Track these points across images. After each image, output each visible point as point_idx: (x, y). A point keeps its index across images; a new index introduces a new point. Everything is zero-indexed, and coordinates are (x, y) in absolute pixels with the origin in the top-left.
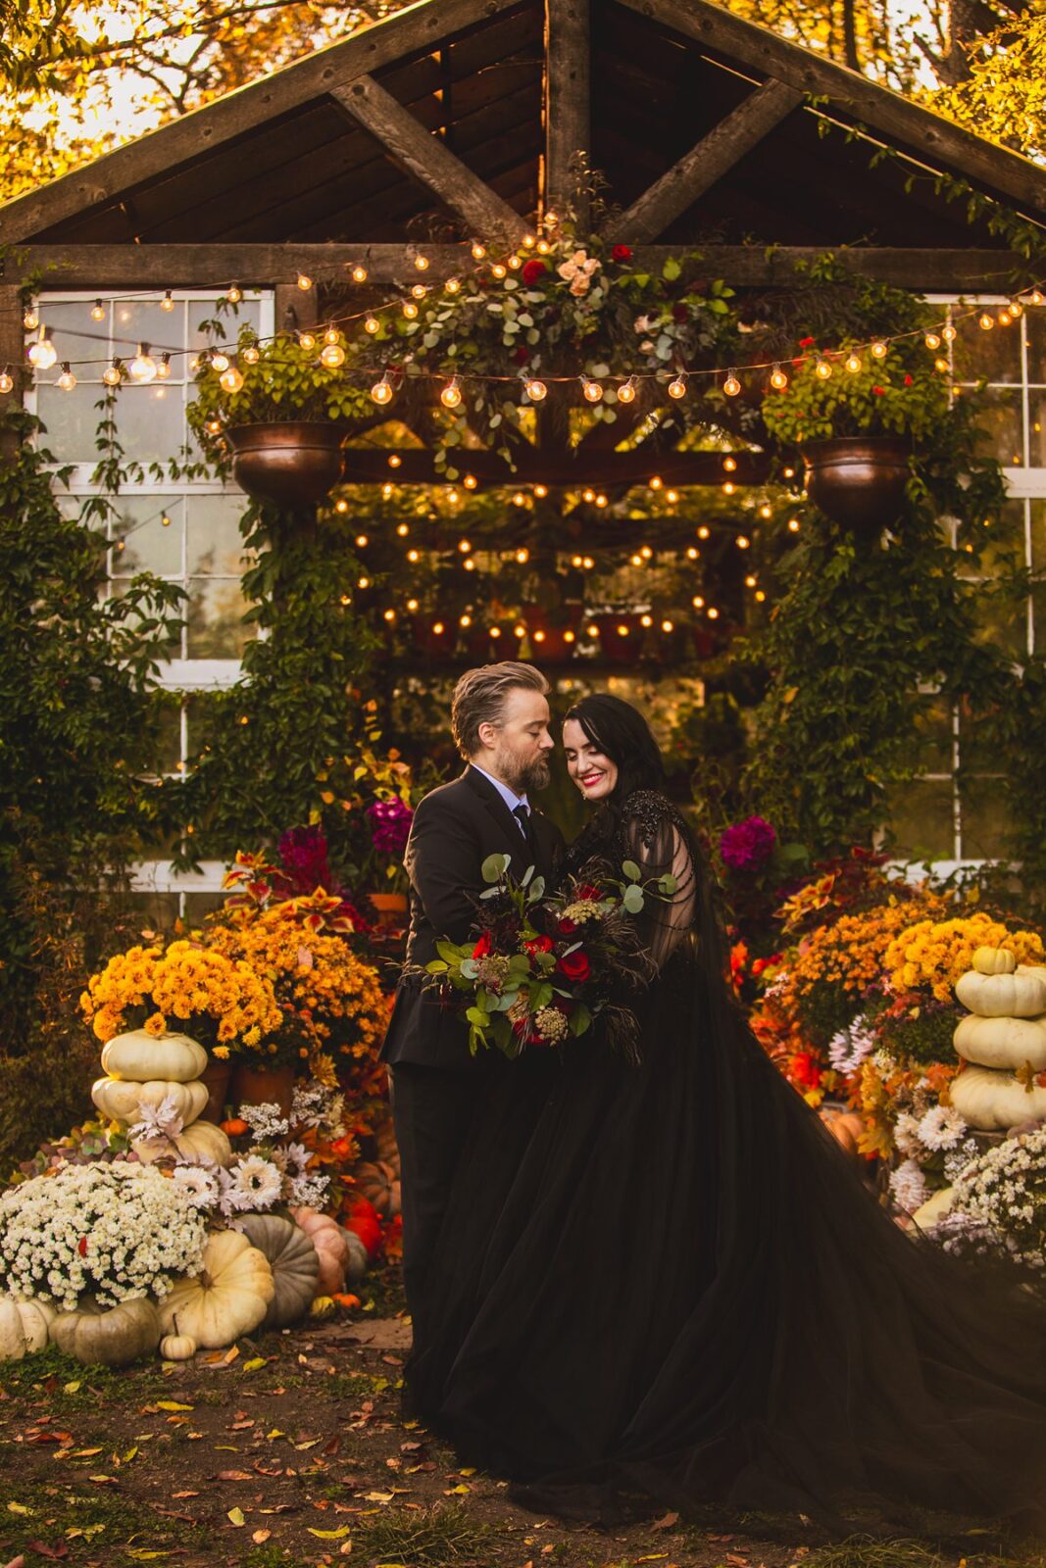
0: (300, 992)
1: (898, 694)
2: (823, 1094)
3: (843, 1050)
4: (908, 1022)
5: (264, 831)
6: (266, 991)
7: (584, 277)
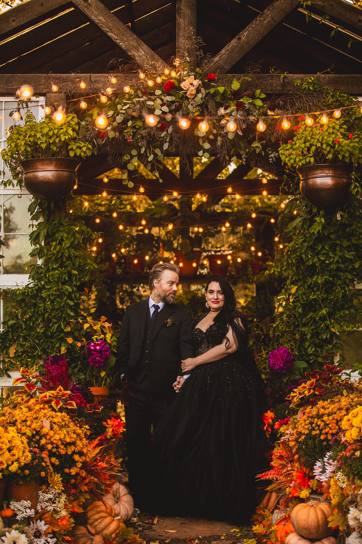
0: (43, 441)
1: (347, 289)
2: (310, 491)
3: (321, 470)
4: (354, 459)
5: (40, 357)
6: (23, 443)
7: (193, 88)
